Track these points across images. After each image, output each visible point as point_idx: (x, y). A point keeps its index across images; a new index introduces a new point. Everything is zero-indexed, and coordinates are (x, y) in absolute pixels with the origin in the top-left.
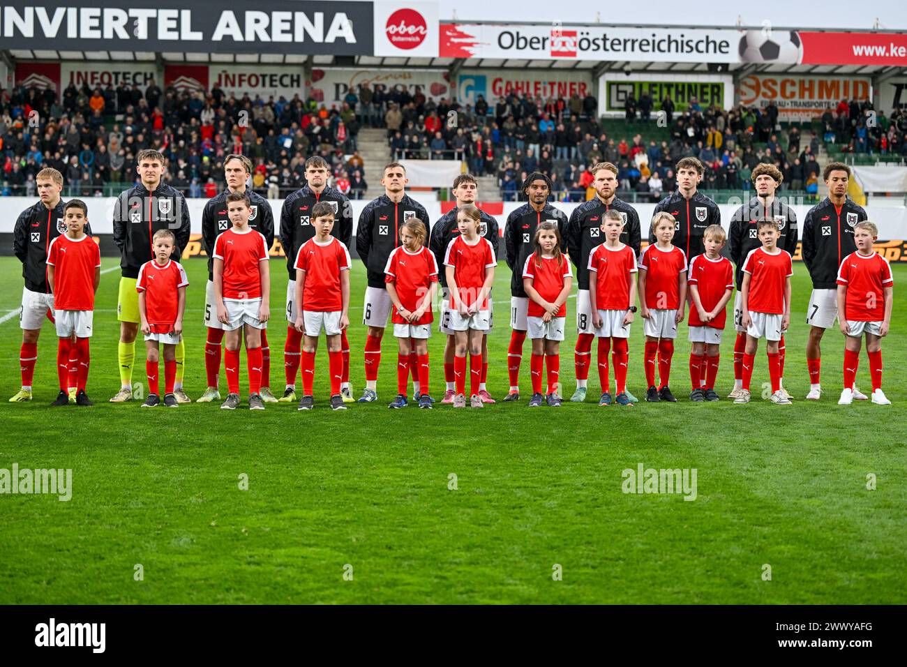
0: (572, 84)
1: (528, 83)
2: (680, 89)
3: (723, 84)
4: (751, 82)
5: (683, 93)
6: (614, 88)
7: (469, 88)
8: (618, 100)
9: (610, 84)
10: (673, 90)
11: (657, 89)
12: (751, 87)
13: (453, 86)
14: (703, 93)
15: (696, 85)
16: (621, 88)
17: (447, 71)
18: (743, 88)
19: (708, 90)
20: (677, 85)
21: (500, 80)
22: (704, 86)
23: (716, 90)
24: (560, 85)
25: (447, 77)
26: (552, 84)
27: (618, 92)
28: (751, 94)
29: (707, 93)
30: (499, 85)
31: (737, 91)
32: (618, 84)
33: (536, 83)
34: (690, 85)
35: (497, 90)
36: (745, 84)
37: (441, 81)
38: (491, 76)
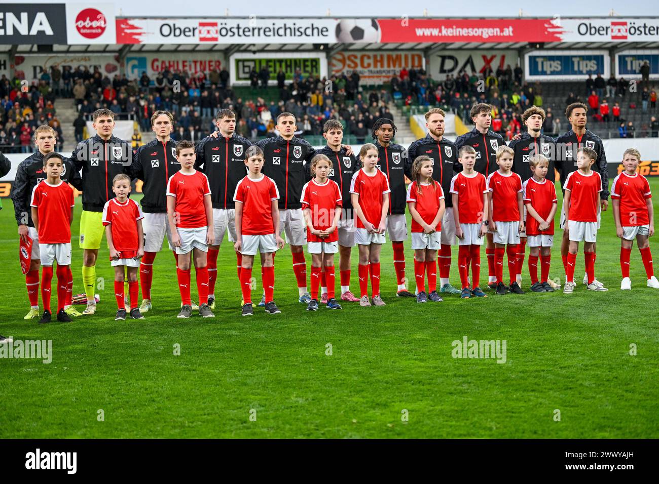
0: (210, 62)
1: (178, 63)
2: (289, 63)
3: (319, 59)
4: (339, 57)
5: (290, 66)
6: (241, 64)
7: (134, 67)
8: (244, 72)
9: (238, 61)
10: (284, 65)
11: (271, 64)
12: (339, 60)
13: (122, 65)
14: (305, 66)
15: (300, 60)
16: (246, 64)
17: (117, 54)
18: (334, 62)
19: (309, 63)
20: (286, 60)
21: (157, 60)
22: (305, 60)
23: (314, 63)
24: (201, 63)
25: (117, 59)
26: (195, 62)
27: (244, 66)
28: (339, 66)
29: (308, 66)
30: (156, 64)
31: (330, 64)
32: (244, 61)
33: (184, 62)
34: (295, 60)
35: (155, 67)
36: (335, 58)
37: (113, 62)
38: (150, 58)
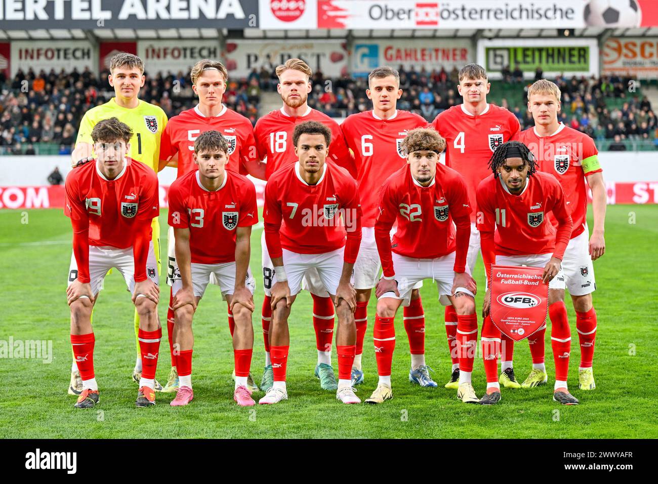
0: (454, 50)
1: (416, 51)
2: (550, 52)
3: (588, 48)
4: (614, 45)
5: (553, 56)
6: (491, 53)
7: (364, 56)
8: (495, 63)
9: (488, 50)
10: (544, 54)
11: (529, 53)
12: (614, 49)
13: (349, 54)
14: (571, 56)
15: (564, 49)
16: (498, 52)
17: (343, 41)
18: (607, 50)
19: (575, 53)
20: (547, 49)
21: (389, 48)
22: (571, 49)
23: (582, 53)
24: (444, 51)
25: (344, 46)
26: (437, 50)
27: (495, 56)
28: (613, 55)
29: (574, 56)
30: (390, 52)
31: (601, 53)
32: (495, 49)
33: (423, 50)
34: (559, 50)
35: (389, 56)
36: (608, 46)
37: (340, 51)
38: (382, 45)
